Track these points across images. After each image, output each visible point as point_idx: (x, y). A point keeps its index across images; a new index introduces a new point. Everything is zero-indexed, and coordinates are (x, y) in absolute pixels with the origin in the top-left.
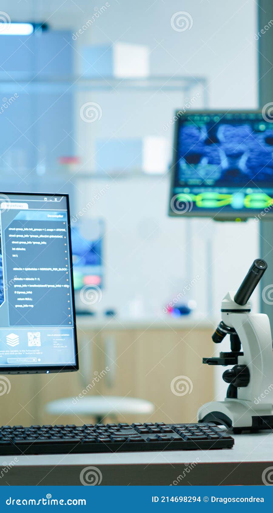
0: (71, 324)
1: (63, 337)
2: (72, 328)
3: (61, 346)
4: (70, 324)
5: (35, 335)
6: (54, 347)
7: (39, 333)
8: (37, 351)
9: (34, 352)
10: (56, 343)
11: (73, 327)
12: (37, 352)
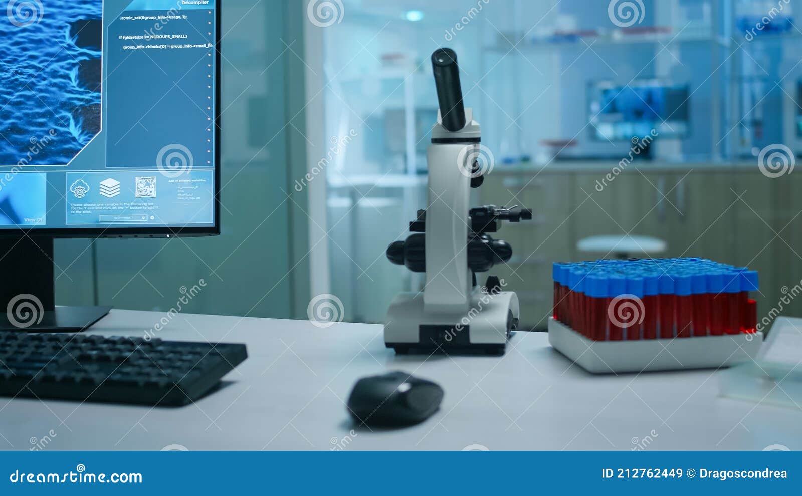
0: (211, 164)
1: (194, 184)
2: (211, 171)
3: (191, 197)
4: (209, 164)
5: (147, 180)
6: (179, 198)
7: (155, 178)
8: (149, 204)
9: (145, 206)
10: (182, 193)
11: (214, 169)
12: (150, 206)
